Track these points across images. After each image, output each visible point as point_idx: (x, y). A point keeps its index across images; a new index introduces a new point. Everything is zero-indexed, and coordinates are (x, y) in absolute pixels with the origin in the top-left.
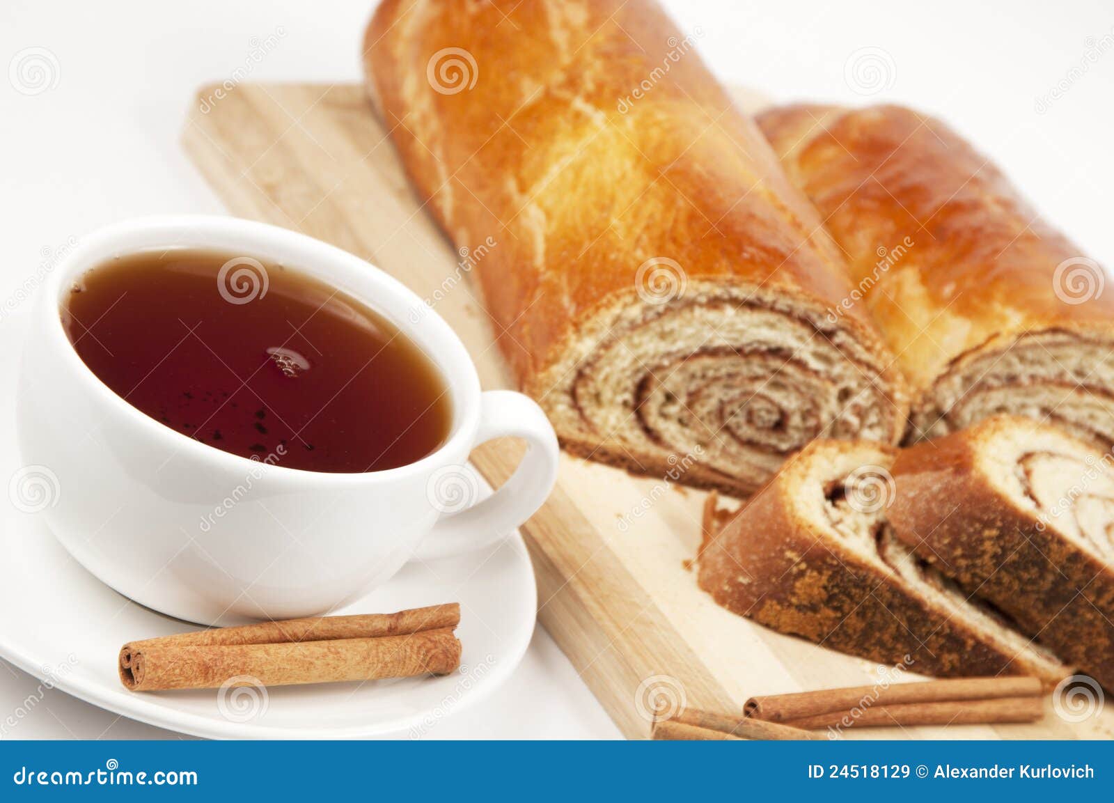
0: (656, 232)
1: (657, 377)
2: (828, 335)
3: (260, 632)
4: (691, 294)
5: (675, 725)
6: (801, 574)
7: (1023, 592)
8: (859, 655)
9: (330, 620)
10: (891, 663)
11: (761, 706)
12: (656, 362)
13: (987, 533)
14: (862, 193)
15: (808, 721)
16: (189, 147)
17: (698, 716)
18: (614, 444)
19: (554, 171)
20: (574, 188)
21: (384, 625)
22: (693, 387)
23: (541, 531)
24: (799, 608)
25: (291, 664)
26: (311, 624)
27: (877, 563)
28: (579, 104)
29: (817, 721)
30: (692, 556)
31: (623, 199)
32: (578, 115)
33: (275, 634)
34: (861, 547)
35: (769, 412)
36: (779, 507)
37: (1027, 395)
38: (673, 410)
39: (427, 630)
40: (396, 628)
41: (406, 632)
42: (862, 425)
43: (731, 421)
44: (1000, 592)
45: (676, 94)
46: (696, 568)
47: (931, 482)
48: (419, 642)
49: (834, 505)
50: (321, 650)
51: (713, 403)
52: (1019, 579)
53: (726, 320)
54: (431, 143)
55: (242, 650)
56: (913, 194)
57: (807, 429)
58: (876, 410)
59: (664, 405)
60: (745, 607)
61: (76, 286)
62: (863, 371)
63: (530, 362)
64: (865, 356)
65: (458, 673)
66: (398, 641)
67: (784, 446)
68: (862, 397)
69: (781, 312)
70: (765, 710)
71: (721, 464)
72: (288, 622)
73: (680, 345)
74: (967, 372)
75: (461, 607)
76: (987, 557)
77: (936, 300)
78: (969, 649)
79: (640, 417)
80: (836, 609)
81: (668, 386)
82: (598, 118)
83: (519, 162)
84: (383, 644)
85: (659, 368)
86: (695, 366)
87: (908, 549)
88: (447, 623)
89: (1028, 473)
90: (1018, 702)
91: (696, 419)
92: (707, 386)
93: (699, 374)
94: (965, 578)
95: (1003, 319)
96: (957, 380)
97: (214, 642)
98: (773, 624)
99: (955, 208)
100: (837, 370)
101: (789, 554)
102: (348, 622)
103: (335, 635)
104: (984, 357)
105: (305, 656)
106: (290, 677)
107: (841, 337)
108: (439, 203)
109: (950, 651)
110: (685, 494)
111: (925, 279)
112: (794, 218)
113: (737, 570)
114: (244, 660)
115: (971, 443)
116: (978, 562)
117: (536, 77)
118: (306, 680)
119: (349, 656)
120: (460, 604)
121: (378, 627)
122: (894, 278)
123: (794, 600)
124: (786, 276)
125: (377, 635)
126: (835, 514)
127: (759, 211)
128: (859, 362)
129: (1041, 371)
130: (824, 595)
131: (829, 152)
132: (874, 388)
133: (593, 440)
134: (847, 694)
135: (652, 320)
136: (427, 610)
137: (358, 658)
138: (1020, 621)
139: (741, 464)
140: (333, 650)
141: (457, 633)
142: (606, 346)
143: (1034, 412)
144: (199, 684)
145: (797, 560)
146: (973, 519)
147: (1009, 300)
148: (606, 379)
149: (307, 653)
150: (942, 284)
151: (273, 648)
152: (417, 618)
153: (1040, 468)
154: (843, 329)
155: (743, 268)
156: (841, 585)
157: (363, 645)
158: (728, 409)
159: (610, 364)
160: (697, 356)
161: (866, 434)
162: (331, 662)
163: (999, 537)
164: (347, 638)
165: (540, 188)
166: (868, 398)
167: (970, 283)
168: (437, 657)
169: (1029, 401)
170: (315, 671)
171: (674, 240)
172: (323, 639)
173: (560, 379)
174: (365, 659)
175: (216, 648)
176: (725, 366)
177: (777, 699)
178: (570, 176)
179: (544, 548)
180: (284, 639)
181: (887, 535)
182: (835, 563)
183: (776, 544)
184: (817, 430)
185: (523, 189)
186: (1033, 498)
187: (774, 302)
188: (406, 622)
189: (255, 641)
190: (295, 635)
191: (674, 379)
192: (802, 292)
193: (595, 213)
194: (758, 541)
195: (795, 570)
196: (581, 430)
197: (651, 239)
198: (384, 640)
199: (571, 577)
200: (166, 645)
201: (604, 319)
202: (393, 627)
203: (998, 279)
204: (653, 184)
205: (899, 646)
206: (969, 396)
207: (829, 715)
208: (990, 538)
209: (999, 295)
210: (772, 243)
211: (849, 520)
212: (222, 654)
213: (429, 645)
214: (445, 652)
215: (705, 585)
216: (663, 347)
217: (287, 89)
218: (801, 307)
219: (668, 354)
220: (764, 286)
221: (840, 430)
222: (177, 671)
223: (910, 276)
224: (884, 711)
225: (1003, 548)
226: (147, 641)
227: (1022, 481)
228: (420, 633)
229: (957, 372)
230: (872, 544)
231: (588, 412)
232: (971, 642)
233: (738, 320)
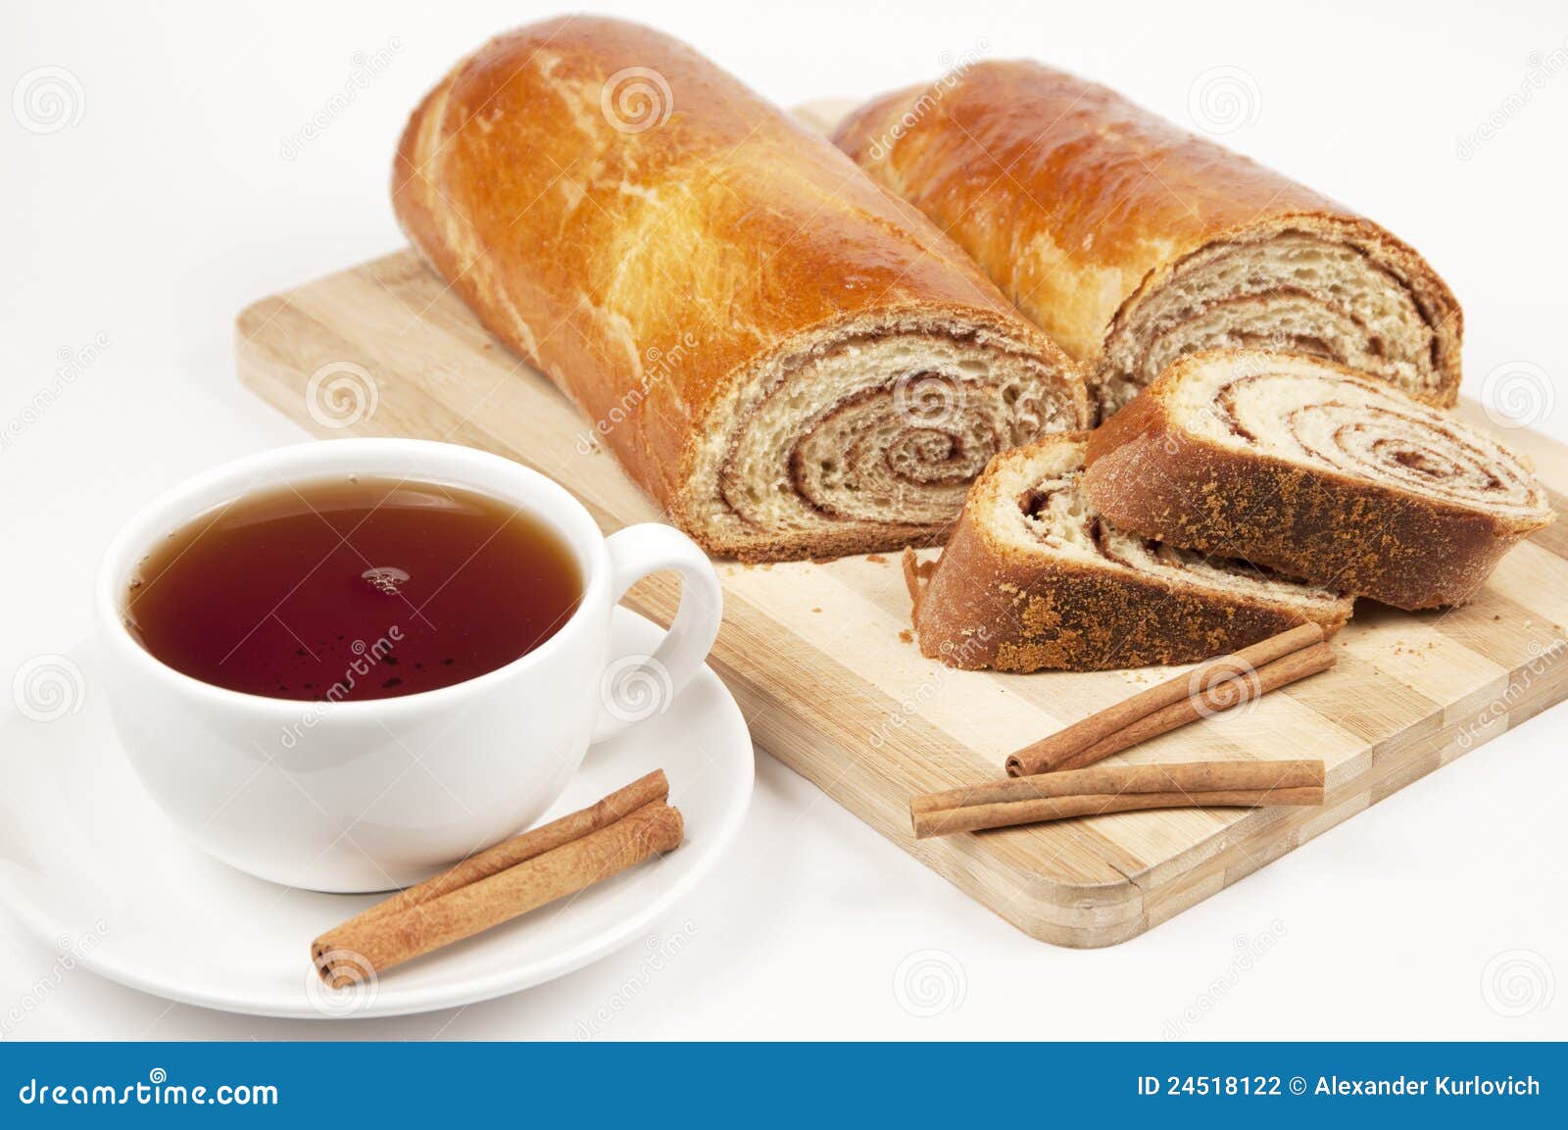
0: (747, 296)
1: (805, 448)
2: (968, 338)
3: (452, 877)
4: (807, 349)
5: (935, 815)
6: (1025, 603)
7: (1267, 537)
8: (1118, 667)
9: (528, 837)
10: (1155, 663)
11: (1022, 762)
12: (797, 433)
13: (1205, 489)
14: (965, 172)
15: (1080, 757)
16: (248, 381)
17: (957, 796)
18: (788, 536)
19: (622, 268)
20: (649, 280)
21: (586, 822)
22: (847, 447)
23: (737, 657)
24: (1036, 640)
25: (498, 899)
26: (506, 849)
27: (1103, 563)
28: (626, 188)
29: (1089, 756)
30: (909, 626)
31: (702, 275)
32: (629, 200)
33: (470, 873)
34: (1079, 552)
35: (937, 442)
36: (976, 541)
37: (1207, 324)
38: (835, 477)
39: (636, 809)
40: (601, 819)
41: (615, 820)
42: (1042, 422)
43: (903, 466)
44: (1243, 546)
45: (728, 141)
46: (915, 636)
47: (1130, 454)
48: (631, 826)
49: (1036, 518)
50: (524, 872)
51: (875, 455)
52: (1258, 524)
53: (854, 363)
54: (492, 287)
55: (439, 903)
56: (1019, 153)
57: (987, 445)
58: (1051, 399)
59: (824, 476)
60: (979, 661)
61: (134, 581)
62: (1022, 363)
63: (665, 481)
64: (1017, 347)
65: (687, 842)
66: (608, 833)
67: (968, 473)
68: (1032, 391)
69: (908, 332)
70: (1027, 764)
71: (908, 516)
72: (481, 856)
73: (815, 406)
74: (1134, 325)
75: (665, 772)
76: (1215, 514)
77: (1079, 259)
78: (1231, 617)
79: (804, 497)
80: (1075, 627)
81: (822, 455)
82: (651, 196)
83: (584, 274)
84: (592, 842)
85: (803, 439)
86: (841, 423)
87: (1131, 536)
88: (656, 795)
89: (1230, 409)
90: (1303, 655)
91: (865, 478)
92: (862, 439)
93: (848, 430)
94: (1202, 544)
95: (1153, 253)
96: (1128, 335)
97: (407, 905)
98: (1016, 666)
99: (1069, 152)
100: (993, 372)
101: (1004, 588)
102: (546, 832)
103: (537, 851)
104: (1147, 300)
105: (510, 886)
106: (502, 913)
107: (983, 336)
108: (523, 346)
109: (1212, 629)
110: (882, 561)
111: (1060, 243)
112: (891, 226)
113: (958, 624)
114: (444, 913)
115: (1158, 399)
116: (1208, 522)
117: (574, 175)
118: (521, 910)
119: (558, 867)
120: (664, 768)
121: (581, 826)
122: (1027, 250)
123: (1027, 634)
124: (900, 293)
125: (582, 835)
126: (1039, 527)
127: (849, 233)
128: (1012, 354)
129: (1213, 294)
130: (1057, 617)
131: (921, 140)
132: (1040, 376)
133: (764, 540)
134: (1113, 714)
135: (776, 391)
136: (629, 788)
137: (569, 867)
138: (1276, 568)
139: (929, 508)
140: (538, 868)
141: (670, 803)
142: (738, 436)
143: (1223, 339)
144: (405, 955)
145: (1014, 590)
146: (1185, 480)
147: (1153, 230)
148: (751, 470)
149: (511, 881)
150: (1080, 239)
151: (472, 889)
152: (620, 801)
153: (1241, 398)
154: (983, 327)
155: (851, 302)
156: (1070, 599)
157: (570, 852)
158: (894, 456)
159: (750, 453)
160: (837, 411)
161: (1050, 427)
162: (541, 881)
163: (1220, 489)
164: (551, 849)
165: (614, 294)
166: (1037, 391)
167: (1107, 227)
168: (656, 836)
169: (1212, 330)
170: (526, 898)
171: (769, 298)
172: (526, 859)
173: (703, 489)
174: (576, 865)
175: (410, 912)
176: (872, 410)
177: (1037, 747)
178: (641, 269)
179: (744, 675)
180: (482, 875)
181: (1105, 528)
182: (1055, 579)
183: (987, 581)
184: (997, 443)
185: (597, 302)
186: (1242, 433)
187: (897, 325)
188: (611, 809)
189: (451, 888)
190: (493, 866)
191: (824, 445)
192: (923, 304)
193: (678, 299)
194: (968, 585)
195: (1016, 601)
196: (747, 534)
197: (743, 306)
198: (592, 838)
199: (782, 696)
200: (355, 927)
201: (725, 406)
202: (597, 820)
203: (1135, 211)
204: (729, 246)
205: (1157, 642)
206: (1148, 349)
207: (1102, 743)
208: (1211, 493)
209: (1141, 230)
210: (875, 263)
211: (1057, 528)
212: (419, 915)
213: (643, 825)
214: (663, 826)
215: (931, 652)
216: (798, 415)
217: (331, 281)
218: (928, 320)
219: (807, 420)
220: (879, 312)
221: (1021, 434)
222: (376, 951)
223: (1043, 242)
224: (1158, 718)
225: (1227, 498)
226: (334, 930)
227: (1224, 420)
228: (630, 816)
229: (1123, 328)
230: (1090, 545)
231: (747, 513)
232: (1230, 610)
233: (864, 358)
